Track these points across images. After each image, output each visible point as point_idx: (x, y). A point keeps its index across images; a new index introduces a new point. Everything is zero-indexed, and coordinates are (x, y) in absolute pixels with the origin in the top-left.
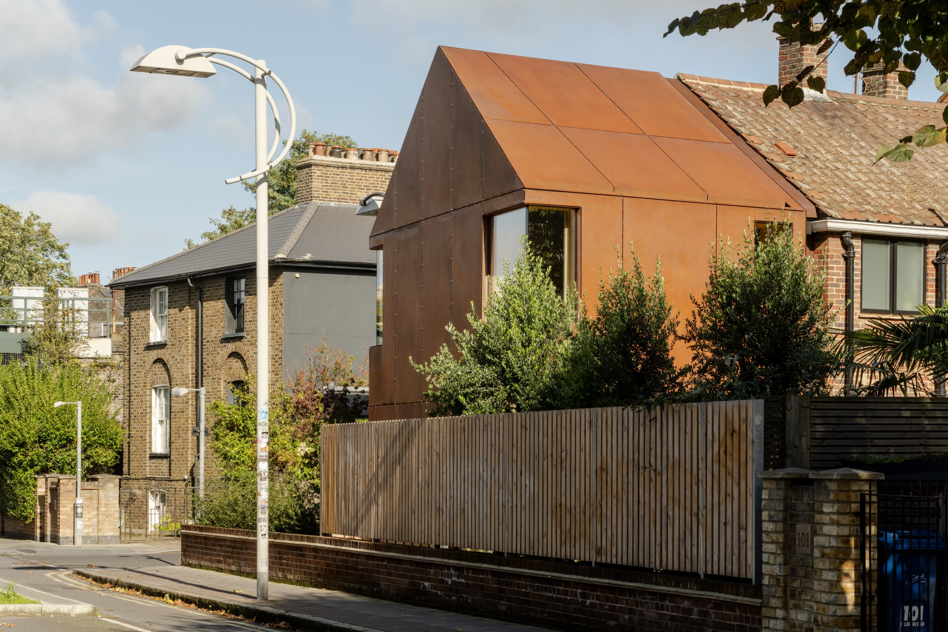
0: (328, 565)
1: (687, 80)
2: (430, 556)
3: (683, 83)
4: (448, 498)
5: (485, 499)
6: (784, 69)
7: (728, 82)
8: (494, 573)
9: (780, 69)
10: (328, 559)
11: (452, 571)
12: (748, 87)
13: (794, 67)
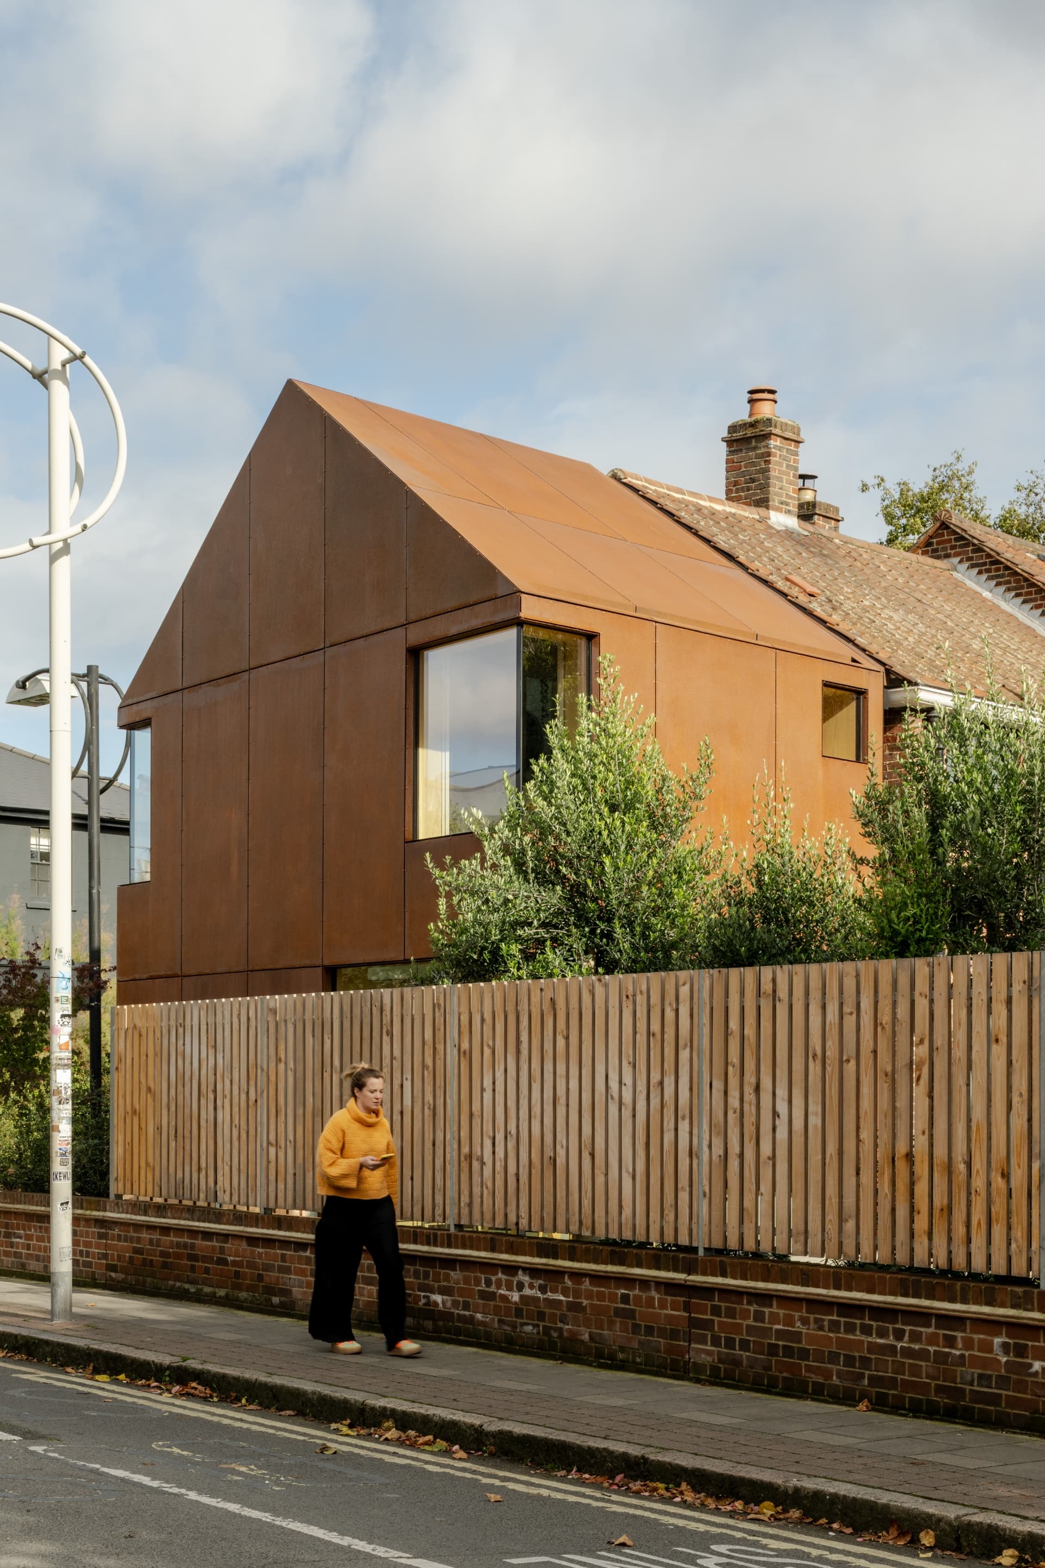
0: (137, 1251)
1: (629, 479)
2: (464, 1247)
3: (625, 484)
4: (500, 1137)
5: (627, 1141)
6: (736, 483)
7: (680, 491)
8: (669, 1287)
9: (728, 485)
10: (139, 1240)
11: (526, 1279)
12: (705, 500)
13: (753, 480)
